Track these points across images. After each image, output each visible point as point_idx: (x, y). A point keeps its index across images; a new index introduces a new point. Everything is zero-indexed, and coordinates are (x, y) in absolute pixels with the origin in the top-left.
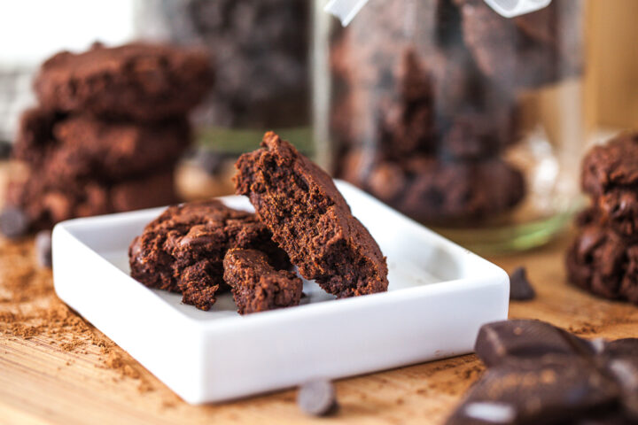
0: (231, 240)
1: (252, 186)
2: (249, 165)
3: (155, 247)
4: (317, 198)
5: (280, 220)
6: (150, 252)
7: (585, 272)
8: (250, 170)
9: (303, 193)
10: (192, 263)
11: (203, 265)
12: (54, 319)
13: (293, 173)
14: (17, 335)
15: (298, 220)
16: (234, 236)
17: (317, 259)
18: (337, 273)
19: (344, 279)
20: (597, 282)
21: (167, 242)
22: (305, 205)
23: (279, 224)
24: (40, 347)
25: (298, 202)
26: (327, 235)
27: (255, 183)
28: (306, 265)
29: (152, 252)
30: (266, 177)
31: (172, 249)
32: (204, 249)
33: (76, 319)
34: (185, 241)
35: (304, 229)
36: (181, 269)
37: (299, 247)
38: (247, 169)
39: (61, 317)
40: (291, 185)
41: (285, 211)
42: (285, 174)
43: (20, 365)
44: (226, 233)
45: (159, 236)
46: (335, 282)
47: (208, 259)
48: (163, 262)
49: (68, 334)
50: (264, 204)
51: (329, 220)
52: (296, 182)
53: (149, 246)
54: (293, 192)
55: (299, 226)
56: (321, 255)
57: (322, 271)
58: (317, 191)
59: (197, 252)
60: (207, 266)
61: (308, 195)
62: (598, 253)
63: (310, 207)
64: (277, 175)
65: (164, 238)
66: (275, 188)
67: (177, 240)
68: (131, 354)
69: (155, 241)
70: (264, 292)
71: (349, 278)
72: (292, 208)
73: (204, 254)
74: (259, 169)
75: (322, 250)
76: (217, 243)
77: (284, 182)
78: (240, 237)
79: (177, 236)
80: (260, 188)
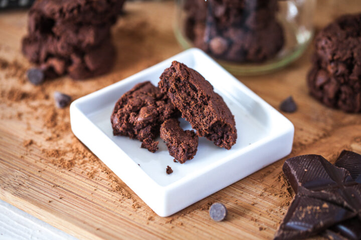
0: (161, 115)
1: (169, 89)
2: (166, 79)
3: (125, 121)
4: (202, 97)
5: (185, 108)
6: (123, 124)
7: (319, 94)
8: (167, 81)
9: (194, 93)
10: (143, 127)
11: (149, 129)
12: (78, 154)
13: (189, 83)
14: (64, 168)
15: (194, 108)
16: (162, 113)
17: (205, 129)
18: (215, 133)
19: (218, 135)
20: (326, 100)
21: (130, 118)
22: (196, 100)
23: (184, 109)
24: (77, 177)
25: (193, 98)
26: (210, 119)
27: (170, 88)
28: (200, 130)
29: (124, 124)
30: (176, 85)
31: (134, 122)
32: (150, 122)
33: (89, 154)
34: (140, 119)
35: (197, 113)
36: (139, 130)
37: (196, 121)
38: (166, 80)
39: (81, 152)
40: (188, 88)
41: (187, 103)
42: (185, 83)
43: (73, 193)
44: (158, 111)
45: (126, 115)
46: (214, 137)
47: (151, 125)
48: (129, 128)
49: (87, 164)
50: (176, 99)
51: (210, 111)
52: (190, 87)
53: (122, 121)
54: (189, 92)
55: (195, 112)
56: (207, 128)
57: (208, 133)
58: (202, 94)
59: (146, 123)
60: (151, 128)
61: (197, 95)
62: (326, 87)
63: (200, 102)
64: (181, 85)
65: (129, 116)
66: (181, 90)
67: (136, 118)
68: (122, 180)
69: (124, 118)
70: (184, 150)
71: (220, 134)
72: (190, 102)
73: (149, 124)
74: (172, 82)
75: (208, 126)
76: (155, 118)
77: (185, 87)
78: (165, 114)
79: (135, 116)
80: (173, 91)
